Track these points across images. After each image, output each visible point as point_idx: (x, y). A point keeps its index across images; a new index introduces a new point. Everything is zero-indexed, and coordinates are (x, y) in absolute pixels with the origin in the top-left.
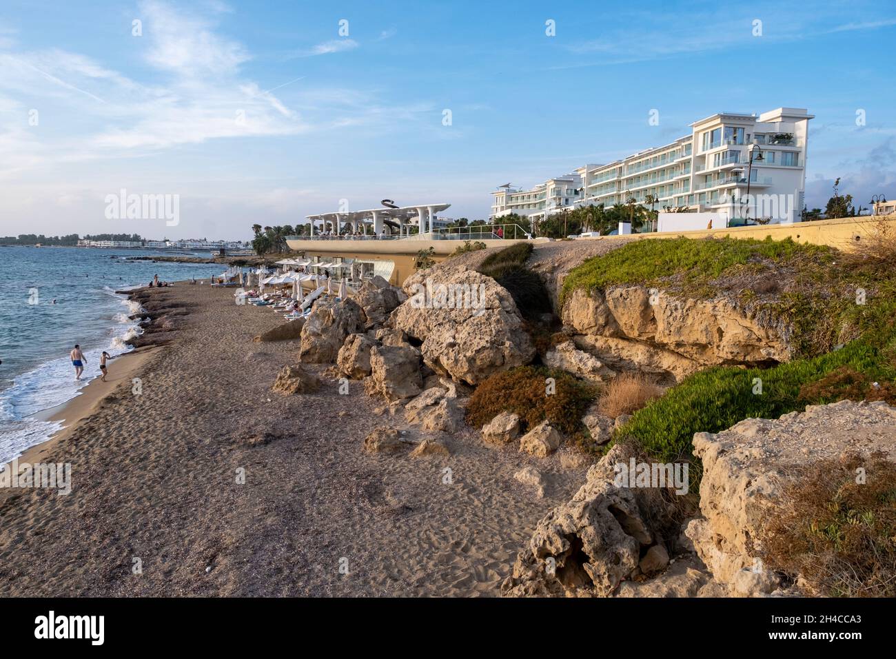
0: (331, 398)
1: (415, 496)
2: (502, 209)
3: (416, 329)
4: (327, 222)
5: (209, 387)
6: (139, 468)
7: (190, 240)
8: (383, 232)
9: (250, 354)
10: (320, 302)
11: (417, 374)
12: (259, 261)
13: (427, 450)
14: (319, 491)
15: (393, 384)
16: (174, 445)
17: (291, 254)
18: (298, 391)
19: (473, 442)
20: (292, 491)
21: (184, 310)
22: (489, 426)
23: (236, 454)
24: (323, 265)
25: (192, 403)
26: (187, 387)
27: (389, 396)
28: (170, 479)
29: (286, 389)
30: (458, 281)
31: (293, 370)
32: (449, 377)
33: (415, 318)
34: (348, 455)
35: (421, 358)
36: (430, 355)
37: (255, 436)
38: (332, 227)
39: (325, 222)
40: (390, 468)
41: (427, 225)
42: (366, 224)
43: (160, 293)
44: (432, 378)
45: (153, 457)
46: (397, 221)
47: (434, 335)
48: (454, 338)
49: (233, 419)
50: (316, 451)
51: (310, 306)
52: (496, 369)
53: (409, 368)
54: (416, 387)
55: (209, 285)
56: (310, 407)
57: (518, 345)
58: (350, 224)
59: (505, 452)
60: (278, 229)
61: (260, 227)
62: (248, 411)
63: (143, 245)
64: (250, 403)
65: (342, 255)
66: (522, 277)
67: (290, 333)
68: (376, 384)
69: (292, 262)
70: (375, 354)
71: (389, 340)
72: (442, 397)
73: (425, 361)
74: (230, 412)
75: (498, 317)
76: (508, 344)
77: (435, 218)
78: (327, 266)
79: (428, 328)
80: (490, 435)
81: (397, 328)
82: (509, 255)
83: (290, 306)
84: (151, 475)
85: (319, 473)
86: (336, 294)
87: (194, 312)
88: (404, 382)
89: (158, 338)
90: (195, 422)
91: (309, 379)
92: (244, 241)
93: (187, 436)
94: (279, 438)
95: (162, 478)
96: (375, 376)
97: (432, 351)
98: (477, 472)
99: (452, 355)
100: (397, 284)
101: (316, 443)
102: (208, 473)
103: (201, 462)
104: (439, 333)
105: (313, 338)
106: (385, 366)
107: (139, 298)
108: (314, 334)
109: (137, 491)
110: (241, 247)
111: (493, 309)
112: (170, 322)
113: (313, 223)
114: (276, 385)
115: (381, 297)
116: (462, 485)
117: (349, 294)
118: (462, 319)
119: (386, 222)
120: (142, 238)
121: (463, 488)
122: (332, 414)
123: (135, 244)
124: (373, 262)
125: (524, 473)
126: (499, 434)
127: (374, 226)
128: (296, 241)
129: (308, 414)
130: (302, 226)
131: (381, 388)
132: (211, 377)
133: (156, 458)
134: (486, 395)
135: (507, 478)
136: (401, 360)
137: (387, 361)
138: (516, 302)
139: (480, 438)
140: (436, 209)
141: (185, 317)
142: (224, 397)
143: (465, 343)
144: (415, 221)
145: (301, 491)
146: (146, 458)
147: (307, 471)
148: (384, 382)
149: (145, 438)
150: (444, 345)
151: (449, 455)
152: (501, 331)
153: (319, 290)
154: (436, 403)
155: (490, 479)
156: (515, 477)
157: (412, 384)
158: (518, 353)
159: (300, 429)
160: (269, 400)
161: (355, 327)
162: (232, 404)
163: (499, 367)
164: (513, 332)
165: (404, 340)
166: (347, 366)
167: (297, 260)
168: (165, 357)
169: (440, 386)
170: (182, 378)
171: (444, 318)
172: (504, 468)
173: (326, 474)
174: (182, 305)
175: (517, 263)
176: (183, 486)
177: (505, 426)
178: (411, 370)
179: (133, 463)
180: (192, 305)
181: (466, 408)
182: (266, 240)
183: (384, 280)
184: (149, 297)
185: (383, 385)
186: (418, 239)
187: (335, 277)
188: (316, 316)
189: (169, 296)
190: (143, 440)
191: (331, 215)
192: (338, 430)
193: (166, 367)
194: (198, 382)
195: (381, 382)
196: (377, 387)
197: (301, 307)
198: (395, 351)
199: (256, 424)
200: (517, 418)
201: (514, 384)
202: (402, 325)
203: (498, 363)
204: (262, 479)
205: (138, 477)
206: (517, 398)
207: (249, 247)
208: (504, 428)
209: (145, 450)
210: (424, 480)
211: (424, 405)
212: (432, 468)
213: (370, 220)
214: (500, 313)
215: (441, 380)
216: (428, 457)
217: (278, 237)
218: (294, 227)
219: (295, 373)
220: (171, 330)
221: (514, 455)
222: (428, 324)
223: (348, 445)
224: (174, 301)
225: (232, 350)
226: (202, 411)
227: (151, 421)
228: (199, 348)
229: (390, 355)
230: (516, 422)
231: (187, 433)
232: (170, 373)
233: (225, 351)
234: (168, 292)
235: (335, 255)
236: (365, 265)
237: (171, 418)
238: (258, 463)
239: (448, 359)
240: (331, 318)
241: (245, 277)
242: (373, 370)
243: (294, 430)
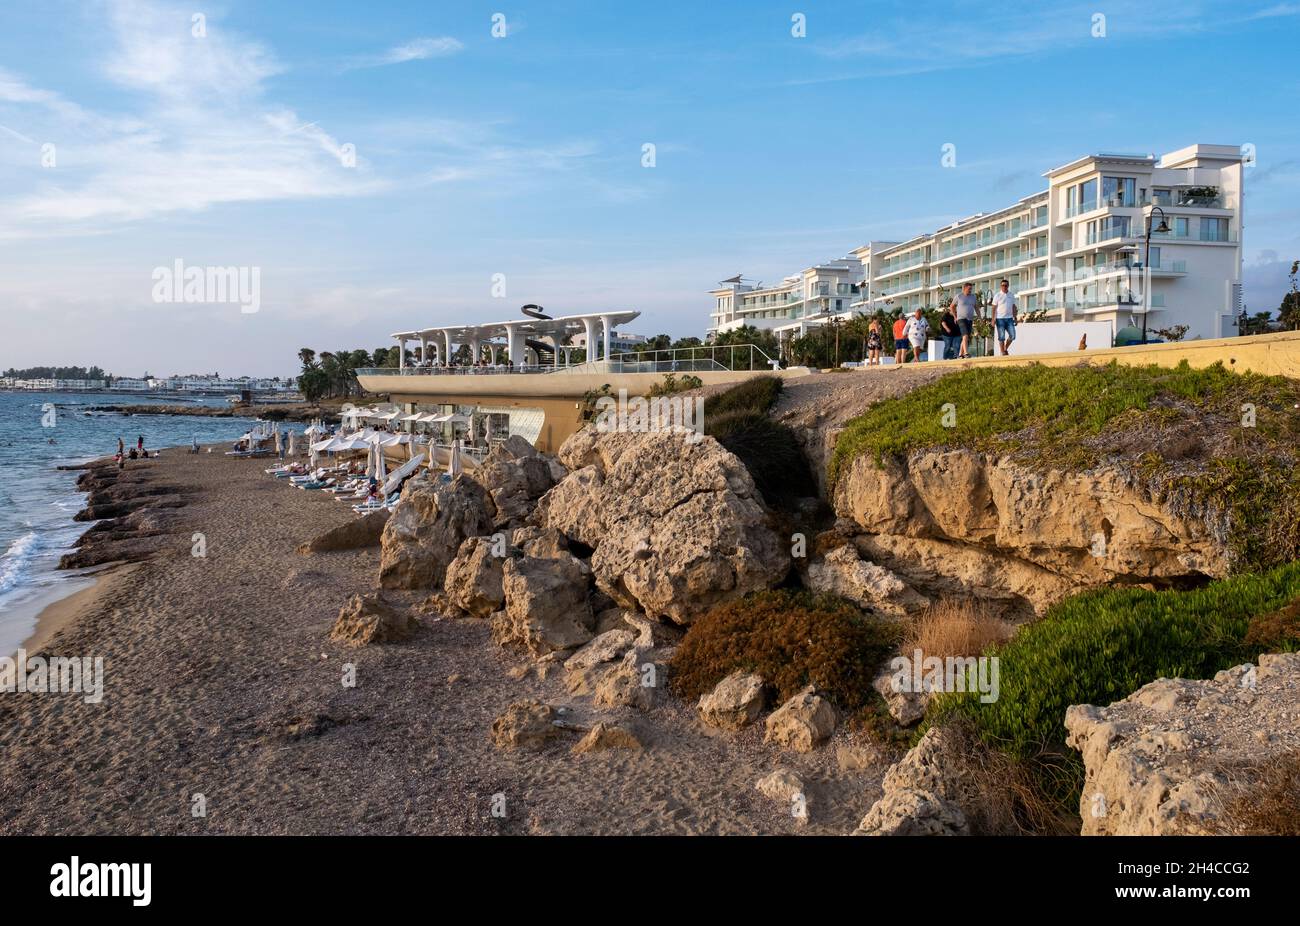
0: (433, 652)
1: (582, 824)
2: (729, 318)
3: (581, 528)
4: (429, 343)
5: (218, 634)
6: (91, 782)
7: (191, 377)
8: (526, 360)
9: (293, 574)
10: (416, 483)
11: (584, 606)
12: (310, 411)
13: (602, 742)
14: (411, 818)
15: (544, 625)
16: (155, 739)
17: (364, 398)
18: (376, 639)
19: (683, 726)
20: (363, 819)
21: (176, 498)
22: (711, 696)
23: (265, 754)
24: (421, 417)
25: (188, 663)
26: (180, 634)
27: (535, 646)
28: (146, 801)
29: (355, 636)
30: (654, 443)
31: (367, 603)
32: (640, 611)
33: (580, 510)
34: (464, 752)
35: (592, 578)
36: (608, 574)
37: (300, 720)
38: (437, 353)
39: (425, 343)
40: (538, 774)
41: (600, 346)
42: (495, 346)
43: (135, 468)
44: (611, 613)
45: (116, 761)
46: (548, 340)
47: (613, 539)
48: (649, 542)
49: (261, 691)
50: (406, 747)
51: (399, 490)
52: (722, 596)
53: (570, 596)
54: (583, 629)
55: (222, 455)
56: (397, 667)
57: (759, 554)
58: (468, 347)
59: (740, 743)
60: (344, 356)
61: (312, 353)
62: (286, 675)
63: (108, 385)
64: (292, 662)
65: (453, 400)
66: (765, 435)
67: (364, 536)
68: (512, 624)
69: (368, 413)
70: (511, 573)
71: (536, 548)
72: (629, 647)
73: (598, 583)
74: (255, 678)
75: (725, 504)
76: (741, 551)
77: (613, 335)
78: (429, 419)
79: (604, 525)
80: (713, 713)
81: (549, 526)
82: (740, 398)
83: (364, 490)
84: (112, 794)
85: (412, 785)
86: (442, 467)
87: (195, 501)
88: (562, 620)
89: (130, 549)
90: (192, 697)
91: (395, 617)
92: (283, 378)
93: (179, 721)
94: (342, 723)
95: (131, 799)
96: (510, 611)
97: (611, 565)
98: (691, 780)
99: (645, 572)
100: (549, 448)
101: (406, 732)
102: (213, 789)
103: (202, 769)
104: (622, 535)
105: (402, 546)
106: (528, 593)
107: (98, 478)
108: (405, 538)
109: (85, 824)
110: (279, 387)
111: (715, 492)
112: (152, 519)
113: (404, 345)
114: (336, 628)
115: (521, 472)
116: (665, 803)
117: (465, 466)
118: (662, 509)
119: (529, 343)
120: (107, 374)
121: (667, 809)
122: (436, 680)
123: (94, 383)
124: (506, 412)
125: (773, 781)
126: (729, 712)
127: (509, 349)
128: (375, 376)
129: (394, 680)
130: (384, 351)
131: (522, 631)
132: (222, 615)
133: (121, 764)
134: (704, 641)
135: (743, 790)
136: (556, 582)
137: (532, 584)
138: (754, 479)
139: (696, 719)
140: (617, 320)
141: (179, 511)
142: (245, 651)
143: (667, 551)
144: (584, 340)
145: (379, 819)
146: (103, 764)
147: (391, 782)
148: (526, 622)
149: (101, 726)
150: (631, 555)
151: (641, 750)
152: (729, 530)
153: (414, 461)
154: (618, 657)
155: (714, 792)
156: (757, 787)
157: (576, 625)
158: (759, 567)
159: (379, 707)
160: (325, 656)
161: (476, 525)
162: (259, 664)
163: (727, 591)
164: (750, 530)
165: (562, 547)
166: (462, 593)
167: (376, 409)
168: (141, 582)
169: (625, 626)
170: (172, 619)
171: (631, 508)
172: (737, 771)
173: (423, 787)
174: (175, 490)
175: (755, 411)
176: (169, 813)
177: (739, 696)
178: (574, 600)
179: (80, 772)
180: (192, 489)
181: (670, 666)
182: (322, 375)
183: (527, 444)
184: (116, 475)
185: (525, 627)
186: (585, 372)
187: (441, 438)
188: (408, 506)
189: (151, 474)
190: (99, 731)
191: (434, 332)
192: (446, 707)
193: (143, 600)
194: (199, 625)
195: (521, 622)
196: (515, 631)
197: (382, 490)
198: (545, 567)
199: (301, 700)
200: (759, 681)
201: (753, 622)
202: (557, 521)
203: (725, 585)
204: (311, 798)
205: (87, 798)
206: (759, 646)
207: (293, 387)
208: (738, 701)
209: (103, 749)
210: (598, 796)
211: (597, 661)
212: (611, 773)
213: (502, 340)
214: (727, 498)
215: (627, 617)
216: (604, 755)
217: (344, 370)
218: (371, 353)
219: (370, 608)
220: (152, 534)
221: (756, 748)
222: (602, 518)
223: (462, 733)
224: (159, 483)
225: (260, 568)
226: (206, 677)
227: (114, 696)
228: (203, 564)
229: (536, 574)
230: (757, 689)
231: (178, 717)
232: (150, 610)
233: (247, 570)
234: (150, 466)
235: (442, 400)
236: (494, 416)
237: (151, 690)
238: (304, 770)
239: (638, 580)
240: (434, 509)
241: (285, 439)
242: (507, 600)
243: (368, 708)
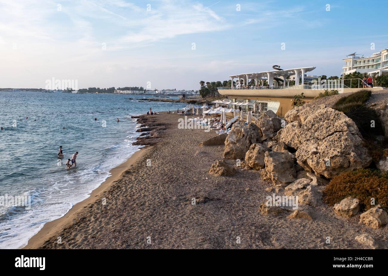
0: (241, 180)
1: (290, 242)
2: (350, 69)
3: (292, 142)
4: (241, 79)
5: (175, 169)
6: (141, 209)
7: (168, 90)
8: (274, 84)
9: (197, 152)
10: (236, 125)
11: (292, 169)
12: (203, 101)
13: (297, 216)
14: (233, 233)
15: (278, 175)
16: (158, 199)
17: (220, 97)
18: (223, 174)
19: (328, 214)
20: (218, 231)
21: (164, 127)
22: (339, 205)
23: (189, 207)
24: (238, 103)
25: (167, 177)
26: (165, 168)
27: (275, 181)
28: (155, 217)
29: (216, 173)
30: (320, 114)
31: (220, 163)
32: (313, 172)
33: (292, 136)
34: (250, 214)
35: (295, 160)
36: (301, 159)
37: (199, 197)
38: (244, 82)
39: (240, 79)
40: (275, 224)
41: (300, 79)
42: (263, 80)
43: (152, 118)
44: (302, 173)
45: (147, 204)
46: (282, 78)
47: (304, 147)
48: (317, 149)
49: (188, 187)
50: (232, 210)
51: (230, 127)
52: (344, 170)
53: (288, 166)
54: (292, 177)
55: (176, 114)
56: (229, 184)
57: (359, 155)
58: (254, 80)
59: (349, 222)
60: (214, 83)
61: (204, 82)
62: (195, 183)
63: (145, 92)
64: (197, 179)
65: (249, 98)
66: (363, 112)
67: (219, 141)
68: (267, 173)
69: (221, 102)
70: (267, 156)
71: (276, 148)
72: (308, 184)
73: (298, 162)
74: (186, 183)
75: (346, 137)
76: (352, 154)
77: (305, 75)
78: (240, 104)
79: (300, 142)
80: (339, 210)
81: (281, 141)
82: (354, 98)
83: (219, 127)
84: (146, 213)
85: (234, 222)
86: (245, 120)
87: (169, 128)
88: (284, 173)
89: (151, 142)
90: (168, 187)
91: (229, 168)
92: (195, 91)
93: (164, 194)
94: (212, 200)
95: (151, 216)
96: (267, 169)
97: (302, 156)
98: (330, 233)
99: (315, 159)
100: (281, 115)
101: (232, 205)
102: (174, 216)
103: (171, 209)
104: (307, 146)
105: (231, 145)
106: (273, 163)
107: (142, 120)
108: (232, 143)
109: (139, 221)
110: (194, 93)
111: (343, 132)
112: (157, 133)
113: (233, 79)
114: (211, 170)
115: (271, 122)
116: (320, 240)
117: (252, 120)
118: (322, 137)
119: (275, 79)
120: (144, 89)
121: (321, 242)
122: (242, 189)
123: (141, 92)
124: (267, 102)
125: (362, 237)
126: (346, 211)
127: (268, 81)
128: (223, 90)
129: (228, 188)
130: (226, 82)
131: (270, 176)
132: (177, 163)
133: (149, 205)
134: (337, 185)
135: (350, 239)
136: (283, 160)
137: (274, 160)
138: (359, 128)
139: (333, 212)
140: (307, 70)
141: (165, 131)
142: (183, 175)
143: (324, 152)
144: (295, 77)
145: (223, 231)
146: (144, 204)
147: (227, 220)
148: (272, 173)
149: (143, 193)
150: (310, 153)
151: (312, 220)
152: (348, 146)
153: (235, 118)
154: (304, 188)
155: (339, 238)
156: (356, 239)
157: (289, 175)
158: (359, 160)
159: (223, 196)
160: (207, 178)
161: (256, 140)
162: (187, 179)
163: (346, 168)
164: (356, 147)
165: (285, 149)
166: (251, 162)
167: (224, 101)
168: (154, 152)
169: (307, 177)
170: (162, 163)
171: (310, 137)
172: (348, 232)
173: (237, 223)
174: (163, 124)
175: (360, 103)
176: (162, 221)
177: (349, 206)
178: (289, 167)
179: (138, 206)
180: (168, 124)
181: (323, 192)
182: (207, 89)
183: (273, 113)
184: (147, 120)
185: (272, 174)
186: (295, 89)
187: (245, 111)
188: (233, 132)
189: (156, 119)
190: (143, 195)
191: (243, 75)
192: (245, 198)
193: (155, 157)
194: (170, 166)
195: (270, 173)
196: (268, 175)
197: (225, 127)
198: (279, 155)
199: (199, 191)
200: (358, 201)
201: (356, 180)
202: (284, 140)
203: (346, 166)
204: (202, 222)
205: (140, 214)
206: (358, 189)
207: (198, 93)
208: (349, 207)
209: (143, 200)
210: (296, 234)
211: (296, 188)
212: (301, 227)
213: (266, 78)
214: (347, 134)
215: (308, 174)
216: (298, 220)
217: (213, 88)
218: (222, 82)
219: (221, 164)
220: (157, 138)
221: (356, 225)
222: (300, 139)
223: (250, 207)
224: (159, 122)
225: (188, 150)
226: (172, 182)
227: (147, 185)
228: (171, 147)
229: (276, 157)
230: (357, 204)
231: (164, 193)
232: (156, 160)
233: (184, 150)
235: (245, 98)
236: (262, 104)
237: (156, 184)
238: (200, 213)
239: (312, 162)
240: (242, 134)
241: (195, 110)
242: (266, 165)
243: (220, 196)
